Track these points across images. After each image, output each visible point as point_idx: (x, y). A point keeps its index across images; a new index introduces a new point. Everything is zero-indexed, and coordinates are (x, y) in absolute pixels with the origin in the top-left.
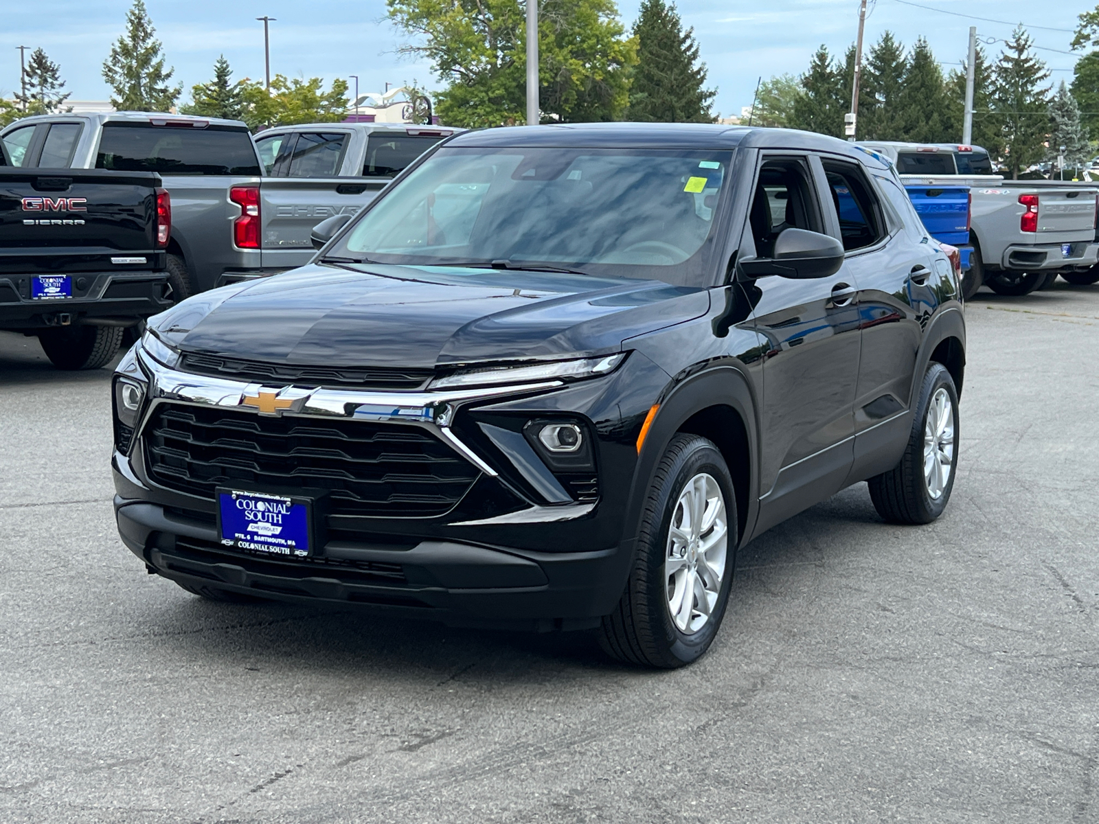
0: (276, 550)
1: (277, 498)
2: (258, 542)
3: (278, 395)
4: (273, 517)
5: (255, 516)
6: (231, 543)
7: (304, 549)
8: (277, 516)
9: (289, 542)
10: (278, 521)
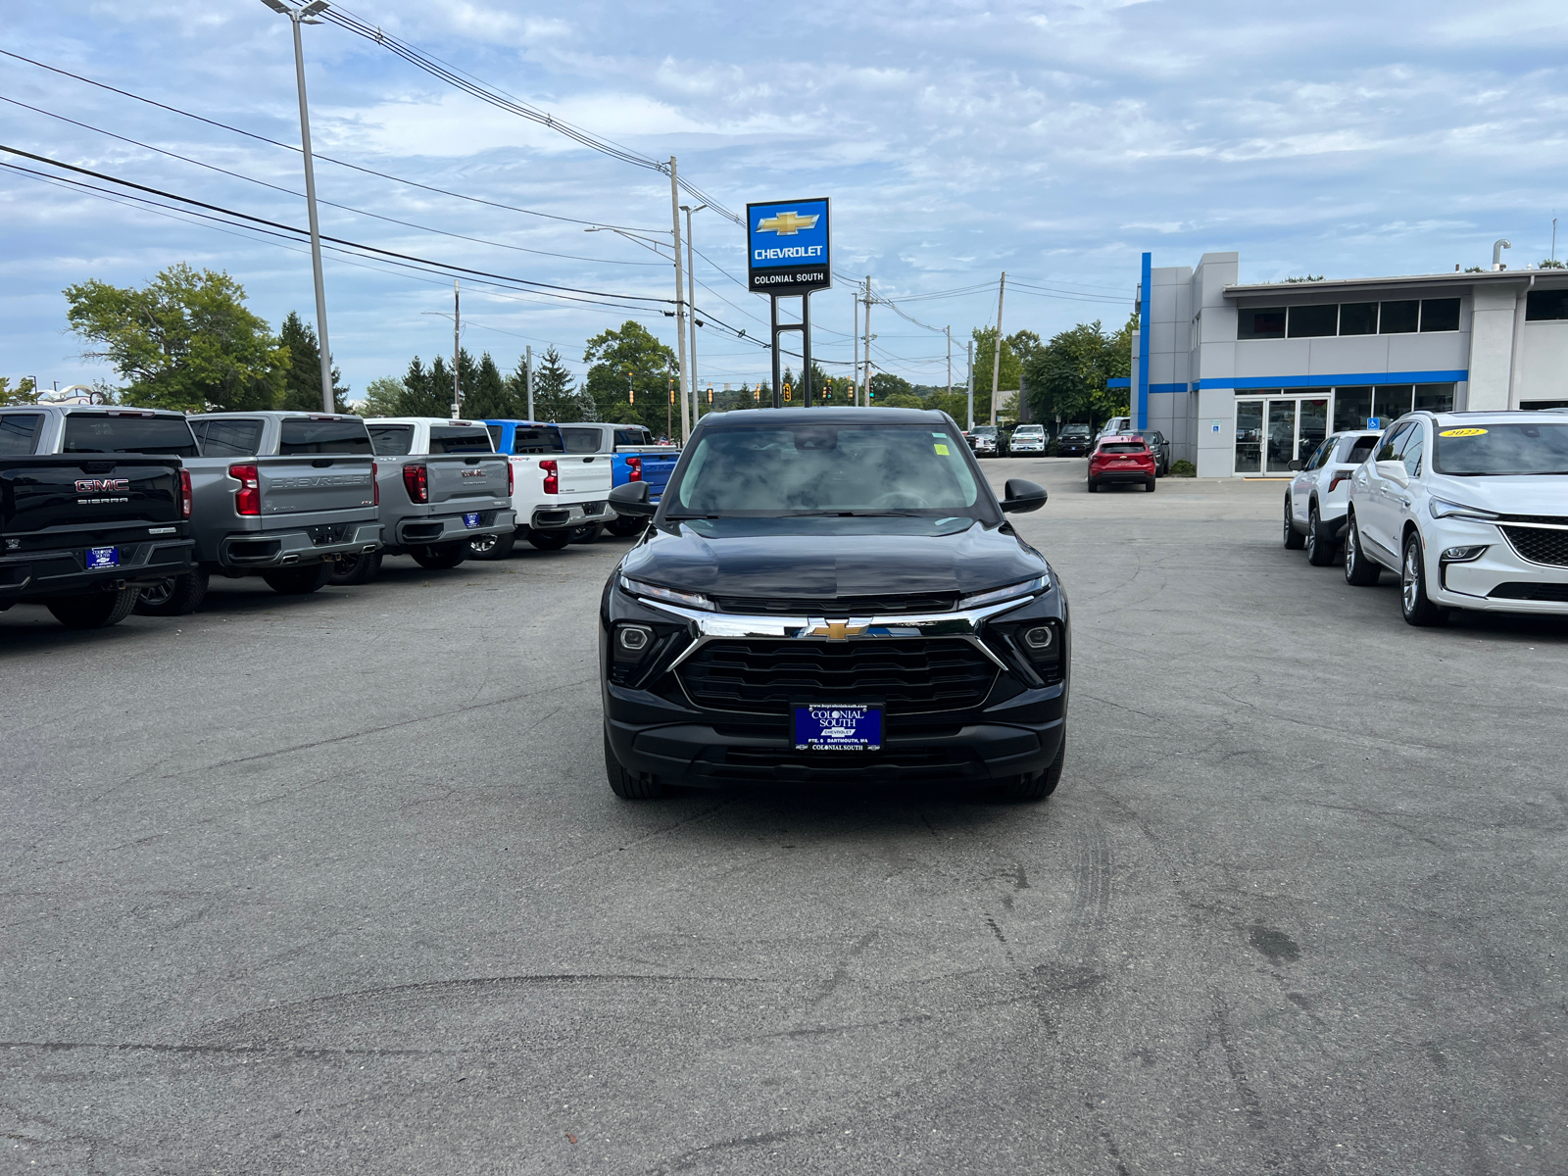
0: (851, 748)
1: (855, 706)
2: (831, 744)
3: (845, 625)
4: (847, 722)
5: (830, 723)
6: (805, 747)
7: (877, 744)
8: (852, 721)
9: (862, 741)
10: (852, 724)
